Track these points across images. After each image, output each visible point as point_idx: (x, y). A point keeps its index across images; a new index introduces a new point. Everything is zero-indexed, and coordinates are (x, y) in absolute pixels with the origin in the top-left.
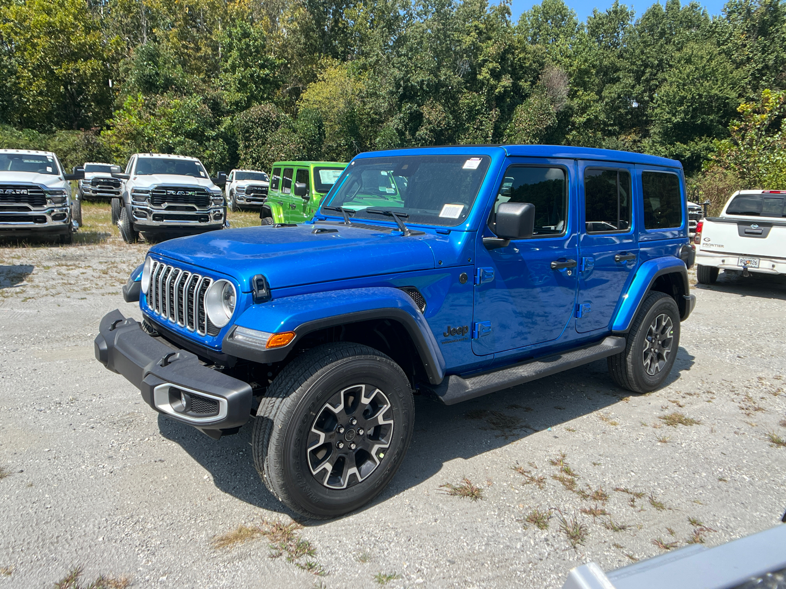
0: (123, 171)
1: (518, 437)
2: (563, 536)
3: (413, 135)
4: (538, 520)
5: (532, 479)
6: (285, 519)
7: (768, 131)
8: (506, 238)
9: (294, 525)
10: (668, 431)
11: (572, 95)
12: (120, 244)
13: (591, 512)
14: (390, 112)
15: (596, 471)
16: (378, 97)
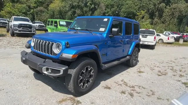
0: (10, 20)
1: (113, 76)
2: (129, 95)
3: (74, 16)
4: (123, 92)
5: (119, 84)
6: (72, 96)
7: (142, 19)
8: (114, 35)
9: (74, 97)
10: (140, 74)
11: (106, 10)
12: (10, 37)
13: (133, 90)
14: (69, 11)
15: (130, 82)
16: (66, 7)
